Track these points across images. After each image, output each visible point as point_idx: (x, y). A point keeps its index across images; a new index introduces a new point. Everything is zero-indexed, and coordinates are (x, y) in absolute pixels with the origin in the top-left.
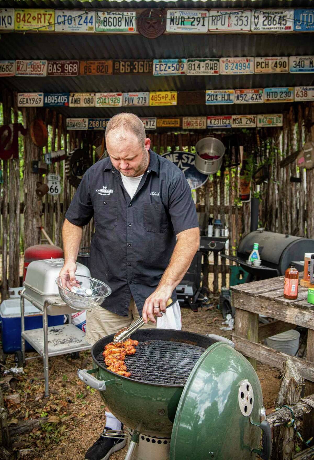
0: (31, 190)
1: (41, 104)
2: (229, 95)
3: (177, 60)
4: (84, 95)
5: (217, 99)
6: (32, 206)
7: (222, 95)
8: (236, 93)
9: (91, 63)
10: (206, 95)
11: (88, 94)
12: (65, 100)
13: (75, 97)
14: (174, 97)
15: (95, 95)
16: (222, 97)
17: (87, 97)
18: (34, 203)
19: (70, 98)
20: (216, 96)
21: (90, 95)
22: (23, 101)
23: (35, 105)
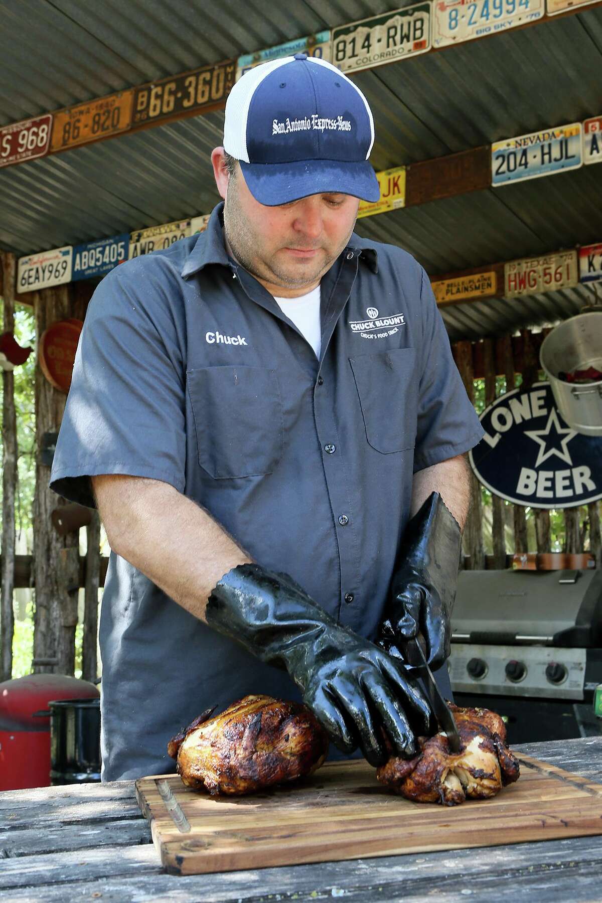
0: (44, 517)
1: (66, 278)
2: (564, 144)
3: (303, 41)
4: (163, 230)
5: (526, 164)
6: (48, 565)
7: (542, 147)
8: (587, 131)
9: (81, 113)
10: (494, 157)
11: (173, 227)
12: (119, 255)
13: (143, 241)
14: (396, 185)
15: (189, 224)
16: (543, 154)
17: (170, 235)
18: (53, 554)
19: (132, 247)
20: (525, 153)
21: (178, 227)
22: (30, 277)
23: (54, 282)
